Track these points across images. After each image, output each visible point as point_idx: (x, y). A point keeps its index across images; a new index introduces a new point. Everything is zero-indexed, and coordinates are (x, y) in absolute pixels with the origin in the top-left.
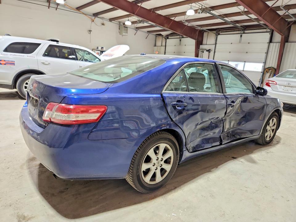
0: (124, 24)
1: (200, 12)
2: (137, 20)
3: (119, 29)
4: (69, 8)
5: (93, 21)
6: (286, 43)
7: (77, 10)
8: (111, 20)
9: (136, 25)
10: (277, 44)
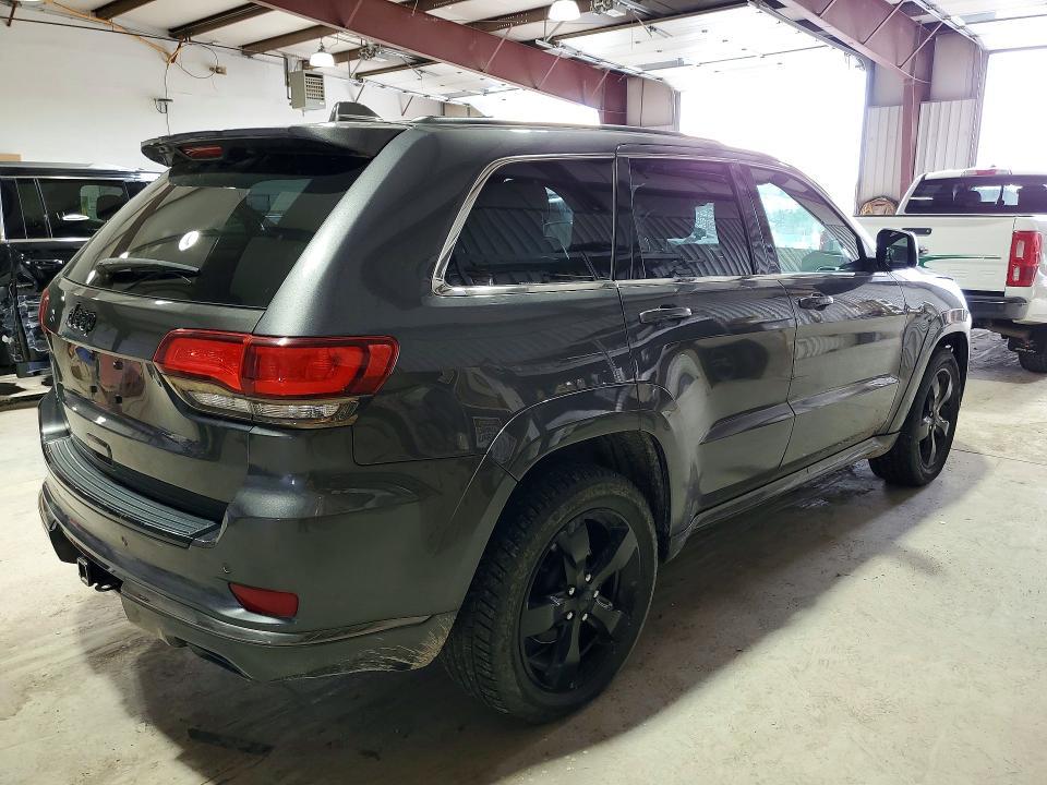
0: (305, 63)
1: (599, 7)
2: (357, 46)
3: (288, 84)
4: (63, 14)
5: (173, 61)
6: (923, 105)
7: (97, 16)
8: (250, 49)
9: (354, 63)
10: (892, 108)
